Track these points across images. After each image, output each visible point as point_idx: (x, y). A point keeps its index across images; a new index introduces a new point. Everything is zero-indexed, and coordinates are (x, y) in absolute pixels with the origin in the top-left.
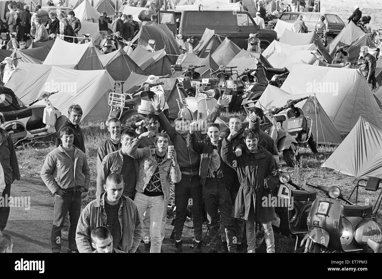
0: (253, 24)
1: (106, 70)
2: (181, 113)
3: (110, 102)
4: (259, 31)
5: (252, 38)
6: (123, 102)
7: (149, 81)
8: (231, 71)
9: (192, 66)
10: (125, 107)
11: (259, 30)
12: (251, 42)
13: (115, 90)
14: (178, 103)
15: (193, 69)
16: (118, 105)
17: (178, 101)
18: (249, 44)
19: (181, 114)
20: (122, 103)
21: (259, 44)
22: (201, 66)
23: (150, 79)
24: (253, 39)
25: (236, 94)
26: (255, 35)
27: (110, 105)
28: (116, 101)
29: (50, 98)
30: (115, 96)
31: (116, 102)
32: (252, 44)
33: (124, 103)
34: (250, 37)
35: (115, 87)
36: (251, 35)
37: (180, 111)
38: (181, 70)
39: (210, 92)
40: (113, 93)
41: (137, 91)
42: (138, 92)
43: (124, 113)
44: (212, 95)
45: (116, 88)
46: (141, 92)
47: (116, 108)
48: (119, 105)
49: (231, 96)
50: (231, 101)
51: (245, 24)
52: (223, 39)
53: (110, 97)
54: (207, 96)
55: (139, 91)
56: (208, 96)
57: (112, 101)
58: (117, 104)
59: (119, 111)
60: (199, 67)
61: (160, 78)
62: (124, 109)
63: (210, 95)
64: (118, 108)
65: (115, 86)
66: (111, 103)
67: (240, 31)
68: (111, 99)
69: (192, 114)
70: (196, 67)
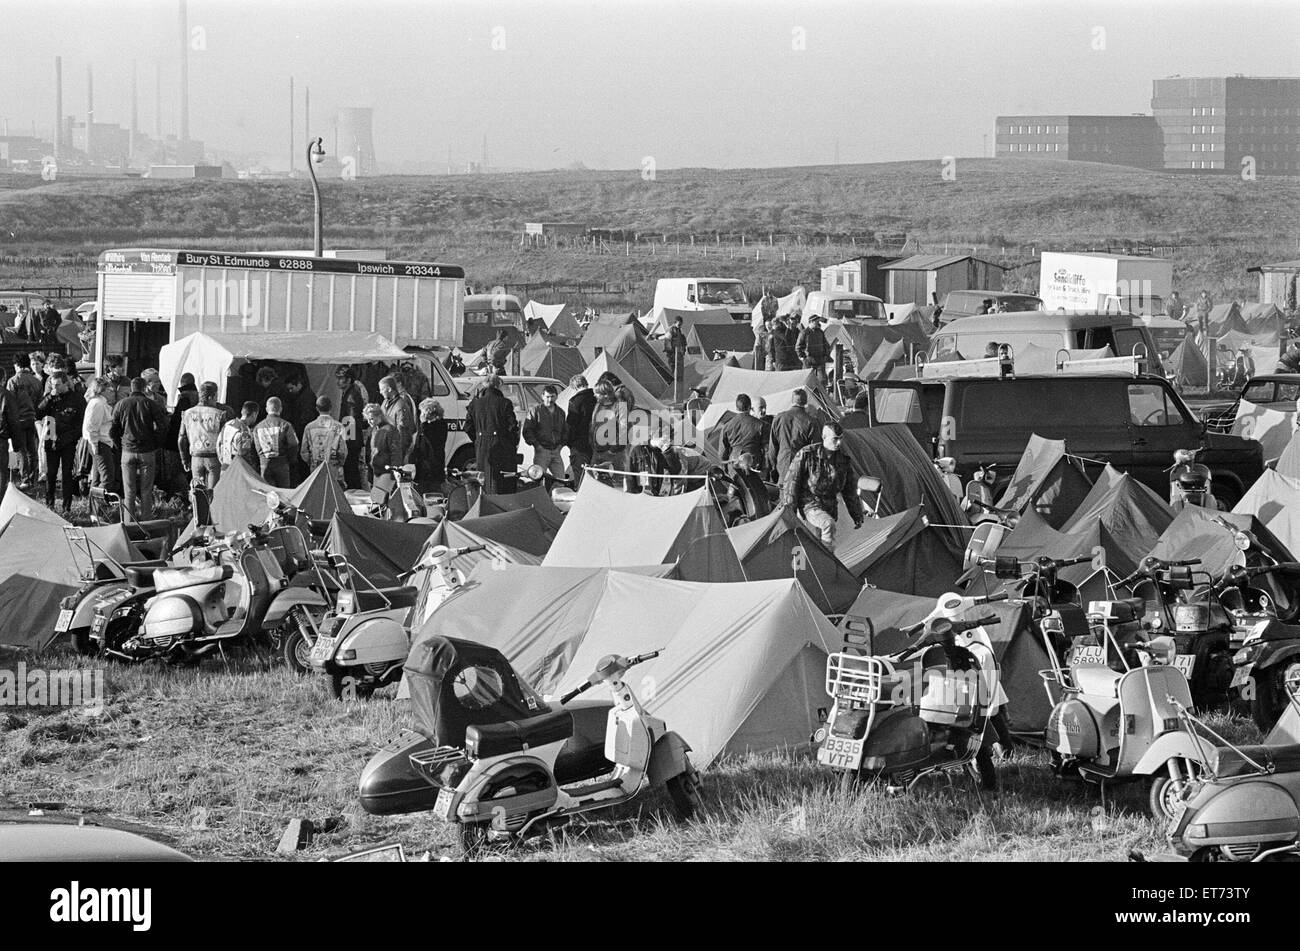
0: (1181, 419)
1: (795, 579)
2: (1061, 717)
3: (831, 685)
4: (1202, 442)
5: (1184, 463)
6: (876, 684)
7: (941, 612)
8: (1190, 574)
9: (1048, 560)
10: (881, 699)
11: (1203, 437)
12: (1183, 479)
13: (847, 644)
14: (1046, 684)
15: (1053, 571)
16: (856, 694)
17: (1044, 676)
18: (1173, 485)
19: (1060, 721)
20: (871, 687)
21: (1207, 484)
22: (1079, 561)
23: (947, 606)
24: (1188, 468)
25: (1206, 651)
26: (1193, 452)
27: (832, 695)
28: (849, 679)
29: (628, 676)
30: (848, 664)
31: (852, 685)
32: (1185, 485)
33: (879, 688)
34: (1178, 462)
35: (846, 636)
36: (1179, 455)
37: (1054, 712)
38: (1017, 576)
39: (1161, 644)
40: (841, 655)
41: (914, 646)
42: (915, 650)
43: (879, 721)
44: (1165, 655)
45: (851, 638)
46: (926, 649)
47: (852, 705)
48: (862, 694)
49: (1192, 657)
50: (1192, 676)
51: (1153, 420)
52: (1096, 471)
53: (829, 667)
54: (1149, 657)
55: (921, 647)
56: (1152, 658)
57: (837, 682)
58: (855, 689)
59: (862, 715)
60: (1072, 563)
61: (978, 602)
62: (879, 708)
63: (1159, 655)
64: (857, 706)
65: (848, 631)
66: (835, 689)
67: (1142, 442)
68: (834, 675)
69: (1099, 720)
70: (1061, 564)
